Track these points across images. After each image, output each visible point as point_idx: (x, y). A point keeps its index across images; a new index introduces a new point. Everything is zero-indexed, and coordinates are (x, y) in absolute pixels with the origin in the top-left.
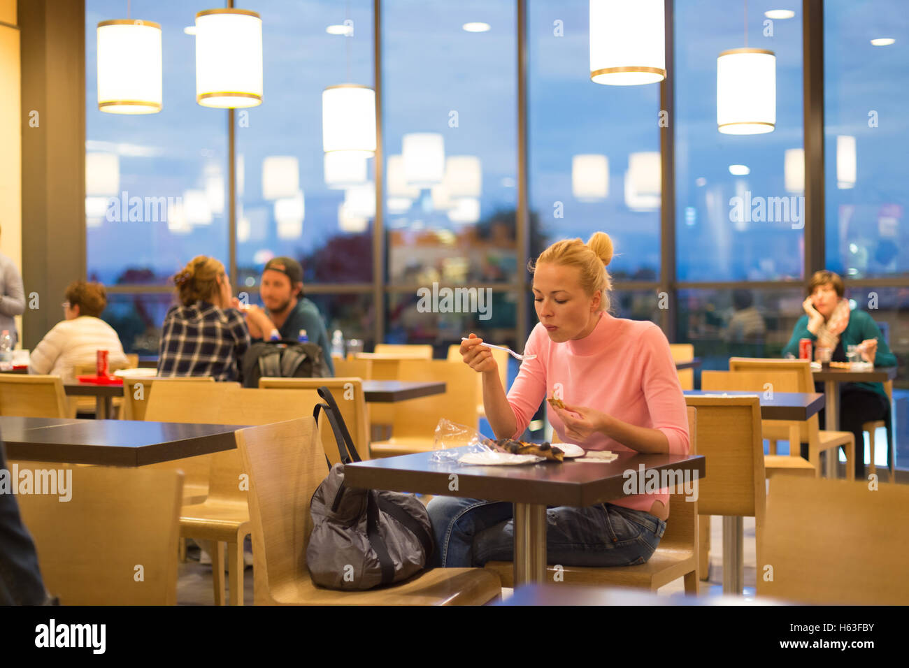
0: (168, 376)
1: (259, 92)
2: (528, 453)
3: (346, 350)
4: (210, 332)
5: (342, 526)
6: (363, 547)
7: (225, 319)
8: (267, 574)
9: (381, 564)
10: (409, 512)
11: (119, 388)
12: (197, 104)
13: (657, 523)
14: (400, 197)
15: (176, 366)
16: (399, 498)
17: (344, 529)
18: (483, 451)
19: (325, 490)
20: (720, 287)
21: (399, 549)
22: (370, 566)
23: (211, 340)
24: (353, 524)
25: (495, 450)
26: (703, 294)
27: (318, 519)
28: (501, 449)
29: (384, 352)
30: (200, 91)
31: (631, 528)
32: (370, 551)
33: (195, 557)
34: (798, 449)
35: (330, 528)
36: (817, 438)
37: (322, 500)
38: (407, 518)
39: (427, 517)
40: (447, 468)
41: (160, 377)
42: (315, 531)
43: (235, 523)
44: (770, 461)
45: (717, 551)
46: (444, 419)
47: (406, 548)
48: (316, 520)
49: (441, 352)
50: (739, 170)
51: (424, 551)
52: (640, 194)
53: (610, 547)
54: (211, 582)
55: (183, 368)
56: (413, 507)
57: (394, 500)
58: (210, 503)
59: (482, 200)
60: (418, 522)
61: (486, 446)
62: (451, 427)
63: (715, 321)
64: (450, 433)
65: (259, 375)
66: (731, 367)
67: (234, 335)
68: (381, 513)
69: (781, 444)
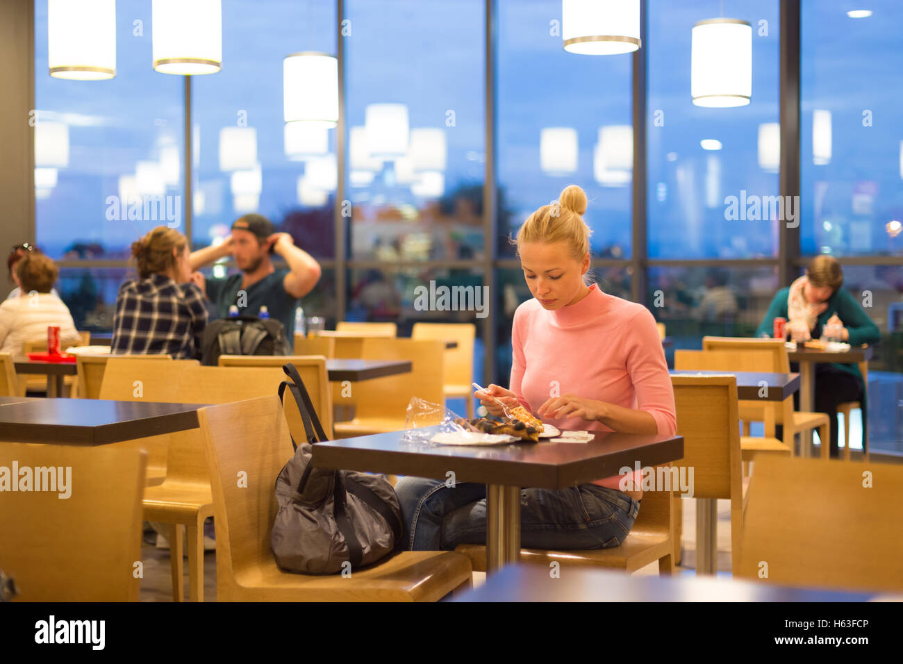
0: (124, 353)
1: (219, 59)
2: (503, 433)
3: (307, 327)
4: (165, 308)
5: (308, 508)
6: (330, 531)
7: (181, 295)
8: (230, 557)
9: (348, 547)
10: (378, 494)
11: (71, 366)
12: (154, 70)
13: (630, 502)
14: (361, 170)
15: (131, 343)
16: (367, 480)
17: (311, 510)
18: (455, 430)
19: (290, 470)
20: (690, 265)
21: (367, 532)
22: (337, 549)
23: (166, 317)
24: (319, 505)
25: (468, 429)
26: (675, 272)
27: (283, 501)
28: (474, 428)
29: (346, 330)
30: (157, 57)
31: (604, 507)
32: (337, 533)
33: (151, 541)
34: (773, 430)
35: (296, 510)
36: (792, 420)
37: (287, 481)
38: (376, 500)
39: (396, 499)
40: (419, 448)
41: (114, 354)
42: (280, 513)
43: (195, 506)
44: (746, 442)
45: (689, 534)
46: (416, 398)
47: (374, 531)
48: (281, 501)
49: (405, 330)
50: (711, 145)
51: (393, 534)
52: (611, 169)
53: (583, 527)
54: (169, 567)
55: (139, 346)
56: (382, 488)
57: (361, 481)
58: (168, 485)
59: (447, 174)
60: (387, 504)
61: (458, 425)
62: (423, 406)
63: (686, 300)
64: (420, 412)
65: (219, 352)
66: (705, 346)
67: (191, 311)
68: (348, 495)
69: (755, 426)
